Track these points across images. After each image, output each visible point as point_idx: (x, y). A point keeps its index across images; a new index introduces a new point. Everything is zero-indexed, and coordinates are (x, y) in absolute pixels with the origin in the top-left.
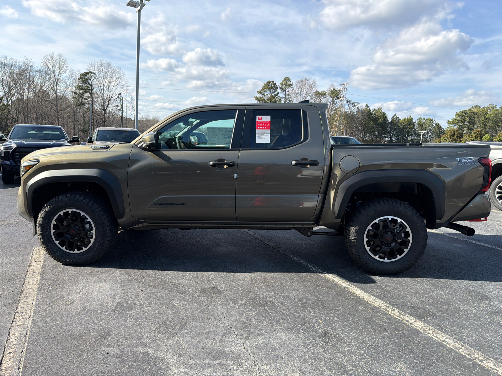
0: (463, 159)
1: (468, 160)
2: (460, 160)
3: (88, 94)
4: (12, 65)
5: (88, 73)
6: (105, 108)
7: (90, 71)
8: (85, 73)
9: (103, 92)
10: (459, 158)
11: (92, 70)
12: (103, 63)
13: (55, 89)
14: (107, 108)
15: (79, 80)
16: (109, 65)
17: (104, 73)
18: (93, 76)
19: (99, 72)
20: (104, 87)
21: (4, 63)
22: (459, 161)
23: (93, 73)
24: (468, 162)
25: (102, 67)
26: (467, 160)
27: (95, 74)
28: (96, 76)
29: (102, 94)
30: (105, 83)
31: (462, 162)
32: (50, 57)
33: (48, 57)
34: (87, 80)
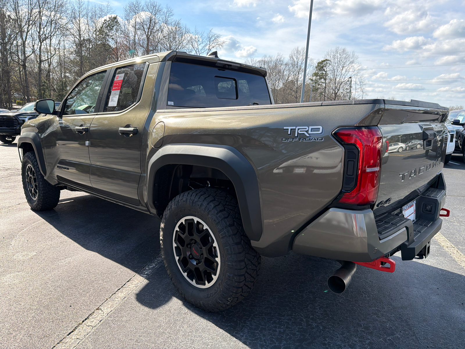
0: (298, 129)
1: (310, 132)
2: (293, 131)
3: (323, 80)
4: (269, 62)
5: (324, 61)
6: (336, 92)
7: (327, 59)
8: (322, 61)
9: (335, 76)
10: (290, 128)
11: (328, 58)
12: (338, 50)
13: (297, 78)
14: (338, 92)
15: (316, 68)
16: (344, 50)
17: (339, 60)
18: (328, 63)
19: (334, 59)
20: (337, 72)
21: (264, 60)
22: (289, 133)
23: (329, 60)
24: (308, 135)
25: (337, 53)
26: (307, 131)
27: (330, 61)
28: (331, 63)
29: (335, 79)
30: (338, 68)
31: (296, 135)
32: (296, 50)
33: (294, 51)
34: (322, 67)
